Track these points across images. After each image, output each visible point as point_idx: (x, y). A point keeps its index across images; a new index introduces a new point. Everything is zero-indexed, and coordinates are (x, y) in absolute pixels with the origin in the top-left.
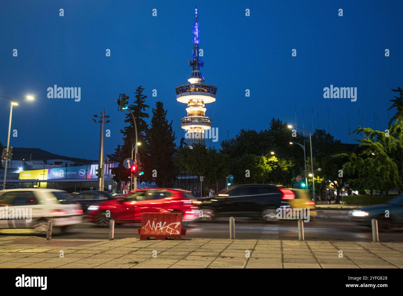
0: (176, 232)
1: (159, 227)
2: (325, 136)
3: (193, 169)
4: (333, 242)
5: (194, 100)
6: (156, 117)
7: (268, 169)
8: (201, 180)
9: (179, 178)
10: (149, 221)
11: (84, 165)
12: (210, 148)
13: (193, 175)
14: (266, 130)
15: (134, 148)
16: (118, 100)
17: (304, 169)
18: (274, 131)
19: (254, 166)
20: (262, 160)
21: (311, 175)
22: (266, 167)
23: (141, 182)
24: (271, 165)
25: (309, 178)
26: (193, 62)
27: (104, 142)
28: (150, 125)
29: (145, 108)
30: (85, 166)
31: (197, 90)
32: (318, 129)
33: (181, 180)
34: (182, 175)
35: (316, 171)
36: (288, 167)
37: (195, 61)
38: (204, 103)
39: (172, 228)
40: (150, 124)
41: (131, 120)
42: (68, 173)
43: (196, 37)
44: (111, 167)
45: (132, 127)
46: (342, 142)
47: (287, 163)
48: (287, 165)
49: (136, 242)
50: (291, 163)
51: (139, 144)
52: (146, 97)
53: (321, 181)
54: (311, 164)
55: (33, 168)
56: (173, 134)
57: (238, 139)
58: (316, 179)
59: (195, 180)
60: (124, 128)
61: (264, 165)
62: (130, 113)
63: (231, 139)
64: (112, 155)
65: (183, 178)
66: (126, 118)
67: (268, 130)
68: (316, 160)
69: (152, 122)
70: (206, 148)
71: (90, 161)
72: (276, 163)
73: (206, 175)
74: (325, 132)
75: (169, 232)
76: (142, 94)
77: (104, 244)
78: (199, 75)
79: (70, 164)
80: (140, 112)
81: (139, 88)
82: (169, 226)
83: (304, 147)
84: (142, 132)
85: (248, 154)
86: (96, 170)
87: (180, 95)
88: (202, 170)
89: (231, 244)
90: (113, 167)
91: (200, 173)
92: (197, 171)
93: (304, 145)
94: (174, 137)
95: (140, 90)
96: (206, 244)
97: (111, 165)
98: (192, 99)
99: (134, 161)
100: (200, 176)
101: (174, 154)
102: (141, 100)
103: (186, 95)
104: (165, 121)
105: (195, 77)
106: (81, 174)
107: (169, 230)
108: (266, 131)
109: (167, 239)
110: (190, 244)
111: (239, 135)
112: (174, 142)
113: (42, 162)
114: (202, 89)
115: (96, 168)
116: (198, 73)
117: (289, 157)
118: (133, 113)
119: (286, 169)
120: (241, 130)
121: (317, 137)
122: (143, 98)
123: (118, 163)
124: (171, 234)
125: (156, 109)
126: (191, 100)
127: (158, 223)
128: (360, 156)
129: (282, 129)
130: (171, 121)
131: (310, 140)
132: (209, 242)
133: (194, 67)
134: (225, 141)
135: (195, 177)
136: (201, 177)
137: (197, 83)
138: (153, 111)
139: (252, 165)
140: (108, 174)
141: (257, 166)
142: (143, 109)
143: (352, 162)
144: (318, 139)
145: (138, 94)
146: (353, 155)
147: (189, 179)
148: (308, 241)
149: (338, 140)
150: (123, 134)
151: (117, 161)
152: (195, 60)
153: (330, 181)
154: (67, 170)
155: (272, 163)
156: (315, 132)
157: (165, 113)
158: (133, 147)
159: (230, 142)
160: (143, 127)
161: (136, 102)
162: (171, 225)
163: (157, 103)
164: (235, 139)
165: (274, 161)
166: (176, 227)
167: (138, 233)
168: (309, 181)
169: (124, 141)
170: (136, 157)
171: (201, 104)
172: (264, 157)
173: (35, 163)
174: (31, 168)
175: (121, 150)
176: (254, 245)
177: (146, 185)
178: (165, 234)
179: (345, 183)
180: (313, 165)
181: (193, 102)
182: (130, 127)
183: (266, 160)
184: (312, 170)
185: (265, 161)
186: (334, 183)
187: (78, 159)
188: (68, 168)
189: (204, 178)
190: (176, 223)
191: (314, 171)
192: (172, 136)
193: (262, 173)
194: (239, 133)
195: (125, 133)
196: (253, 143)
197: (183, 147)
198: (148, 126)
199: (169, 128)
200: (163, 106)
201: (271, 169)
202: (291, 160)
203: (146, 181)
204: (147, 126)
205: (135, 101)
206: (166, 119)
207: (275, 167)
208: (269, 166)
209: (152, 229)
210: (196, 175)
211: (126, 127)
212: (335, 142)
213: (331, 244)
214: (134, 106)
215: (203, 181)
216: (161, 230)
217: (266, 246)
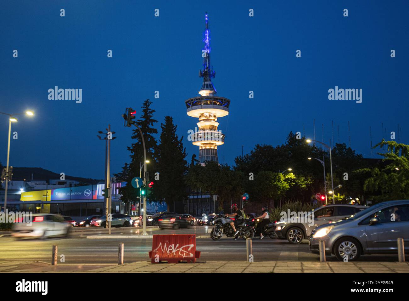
0: (190, 255)
1: (172, 249)
2: (345, 151)
3: (205, 187)
4: (356, 263)
5: (205, 114)
6: (165, 132)
7: (285, 187)
8: (214, 200)
9: (191, 197)
10: (161, 243)
11: (89, 185)
12: (222, 165)
13: (206, 194)
14: (283, 145)
15: (143, 166)
16: (125, 114)
17: (324, 186)
18: (291, 146)
19: (271, 183)
20: (279, 177)
21: (331, 192)
22: (283, 184)
23: (150, 202)
24: (288, 183)
25: (328, 195)
26: (204, 72)
27: (110, 160)
28: (158, 142)
29: (153, 123)
30: (91, 186)
31: (209, 103)
32: (338, 144)
33: (193, 199)
34: (194, 194)
35: (336, 188)
36: (306, 184)
37: (206, 72)
38: (217, 117)
39: (185, 251)
40: (159, 141)
41: (139, 136)
42: (73, 194)
43: (207, 45)
44: (118, 187)
45: (140, 143)
46: (363, 156)
47: (305, 180)
48: (305, 182)
49: (147, 266)
50: (310, 180)
51: (147, 162)
52: (154, 111)
53: (341, 199)
54: (331, 181)
55: (35, 188)
56: (183, 151)
57: (253, 155)
58: (336, 196)
59: (208, 199)
60: (132, 145)
61: (281, 182)
62: (137, 128)
63: (245, 155)
64: (119, 174)
65: (195, 197)
66: (133, 134)
67: (285, 145)
68: (337, 176)
69: (161, 138)
70: (219, 165)
71: (95, 180)
72: (294, 180)
73: (219, 193)
74: (346, 146)
75: (182, 255)
76: (150, 108)
77: (113, 268)
78: (210, 87)
79: (74, 183)
80: (148, 127)
81: (146, 101)
82: (182, 249)
83: (324, 163)
84: (151, 149)
85: (265, 171)
86: (103, 191)
87: (190, 108)
88: (215, 188)
89: (248, 266)
90: (120, 187)
91: (213, 191)
92: (210, 190)
93: (323, 161)
94: (184, 153)
95: (148, 104)
96: (221, 267)
97: (118, 184)
98: (204, 113)
99: (143, 180)
100: (214, 195)
101: (186, 172)
102: (148, 114)
103: (197, 109)
104: (175, 136)
105: (207, 89)
106: (86, 194)
107: (182, 253)
108: (283, 146)
109: (179, 262)
110: (206, 267)
111: (254, 150)
112: (185, 159)
113: (45, 182)
114: (214, 102)
115: (102, 188)
116: (210, 85)
117: (308, 173)
118: (141, 128)
119: (304, 186)
120: (256, 146)
121: (337, 151)
122: (151, 112)
123: (126, 183)
124: (184, 257)
125: (165, 124)
126: (202, 114)
127: (170, 246)
128: (383, 171)
129: (300, 144)
130: (182, 136)
131: (329, 155)
132: (225, 264)
133: (204, 79)
134: (239, 158)
135: (208, 196)
136: (214, 196)
137: (208, 95)
138: (162, 126)
139: (268, 182)
140: (115, 194)
141: (274, 184)
142: (151, 124)
143: (375, 178)
144: (338, 154)
145: (145, 109)
146: (376, 170)
147: (202, 199)
148: (329, 262)
149: (359, 155)
150: (130, 151)
151: (124, 180)
152: (205, 70)
153: (351, 198)
154: (71, 191)
155: (290, 180)
156: (335, 146)
157: (175, 129)
158: (142, 165)
159: (244, 158)
160: (151, 143)
161: (144, 117)
162: (184, 248)
163: (166, 118)
164: (250, 155)
165: (291, 178)
166: (189, 250)
167: (149, 256)
168: (330, 198)
169: (132, 159)
170: (144, 176)
171: (213, 118)
172: (281, 174)
173: (37, 183)
174: (32, 189)
175: (128, 169)
176: (273, 268)
177: (156, 205)
178: (177, 257)
179: (367, 200)
180: (334, 182)
181: (205, 116)
182: (137, 144)
183: (283, 177)
184: (332, 187)
185: (283, 178)
186: (356, 200)
187: (81, 178)
188: (72, 188)
189: (217, 197)
190: (189, 245)
191: (334, 188)
192: (183, 152)
193: (279, 191)
194: (255, 148)
195: (132, 151)
196: (269, 159)
197: (195, 165)
198: (157, 143)
199: (179, 145)
200: (172, 121)
201: (289, 187)
202: (310, 177)
203: (155, 201)
204: (156, 142)
205: (142, 116)
206: (176, 135)
207: (293, 185)
208: (287, 183)
209: (164, 252)
210: (209, 195)
211: (133, 144)
212: (356, 156)
213: (354, 264)
214: (142, 121)
215: (216, 200)
216: (173, 253)
217: (286, 268)
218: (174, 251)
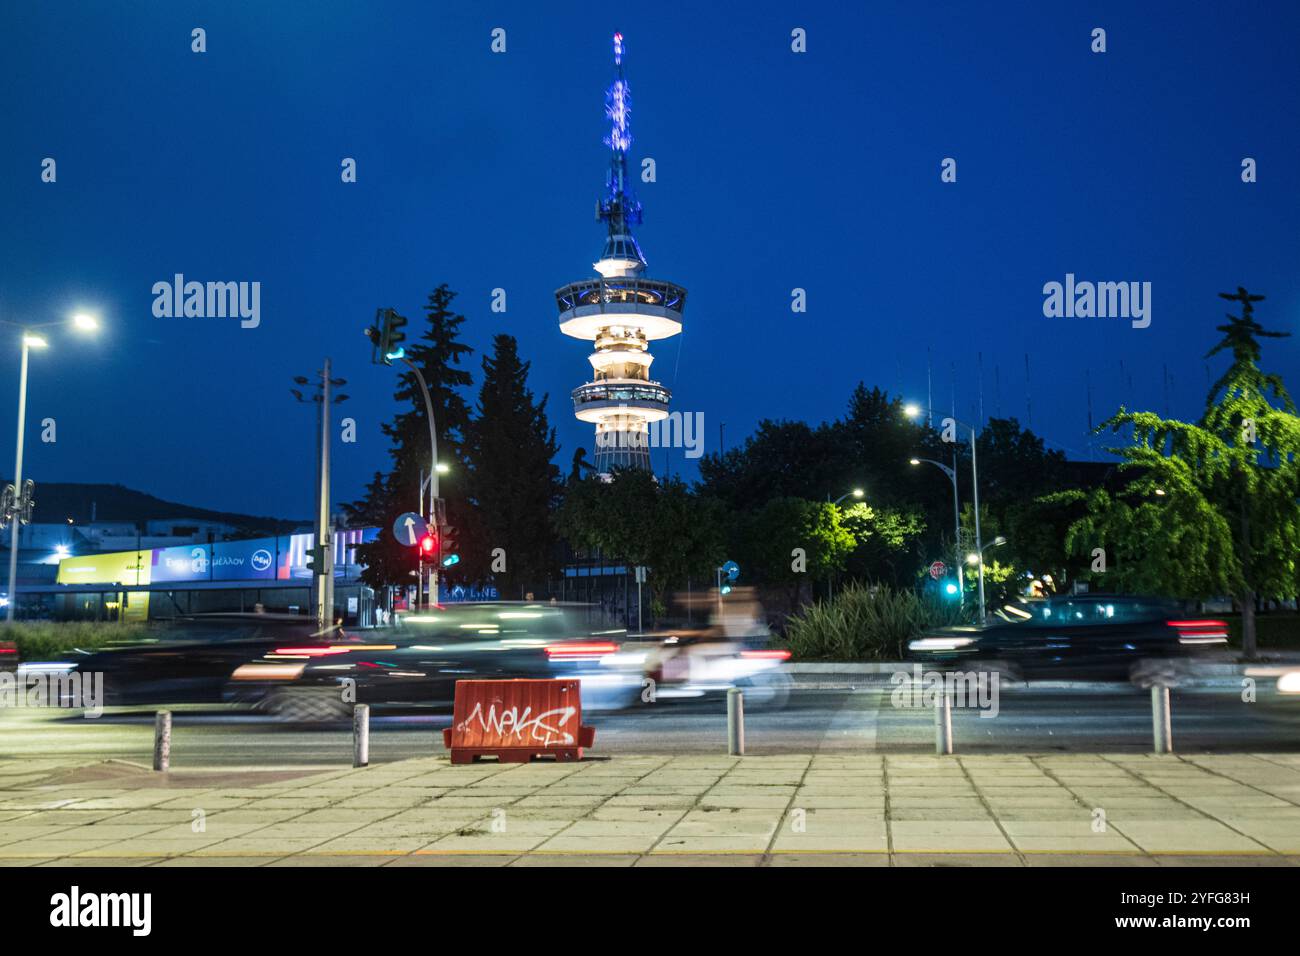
0: (564, 738)
1: (510, 723)
2: (1016, 440)
3: (614, 545)
4: (1037, 757)
5: (613, 331)
6: (494, 383)
7: (843, 542)
8: (638, 580)
9: (571, 573)
10: (478, 705)
11: (267, 536)
12: (666, 480)
13: (615, 563)
14: (838, 422)
15: (427, 481)
16: (373, 328)
17: (953, 540)
18: (861, 426)
19: (802, 534)
20: (827, 513)
21: (973, 558)
22: (837, 535)
23: (451, 588)
24: (853, 531)
25: (966, 568)
26: (609, 208)
27: (332, 465)
28: (475, 410)
29: (460, 355)
30: (272, 540)
31: (624, 298)
32: (997, 418)
33: (578, 579)
34: (579, 563)
35: (988, 546)
36: (904, 535)
37: (617, 205)
38: (648, 338)
39: (551, 726)
40: (478, 407)
41: (414, 393)
42: (217, 563)
43: (620, 128)
44: (353, 542)
45: (419, 414)
46: (1066, 455)
47: (901, 524)
48: (901, 530)
49: (438, 770)
50: (914, 522)
51: (441, 468)
52: (461, 319)
53: (1004, 577)
54: (973, 524)
55: (103, 547)
56: (549, 436)
57: (753, 450)
58: (988, 570)
59: (619, 579)
60: (394, 419)
61: (833, 528)
62: (412, 370)
63: (730, 451)
64: (356, 503)
65: (584, 572)
66: (398, 386)
67: (843, 421)
68: (990, 513)
69: (483, 398)
70: (655, 479)
71: (285, 521)
72: (868, 525)
73: (654, 562)
74: (1018, 427)
75: (542, 739)
76: (448, 309)
77: (337, 778)
78: (629, 251)
79: (222, 532)
80: (444, 367)
81: (438, 291)
82: (541, 721)
83: (954, 473)
84: (453, 431)
85: (785, 497)
86: (308, 553)
87: (569, 313)
88: (642, 548)
89: (730, 770)
90: (361, 542)
91: (636, 555)
92: (627, 552)
93: (952, 469)
94: (552, 444)
95: (443, 299)
96: (654, 773)
97: (354, 534)
98: (608, 327)
99: (429, 522)
100: (637, 565)
101: (554, 500)
102: (445, 329)
103: (588, 314)
104: (525, 394)
105: (619, 256)
106: (257, 564)
107: (541, 732)
108: (838, 424)
109: (533, 759)
110: (608, 773)
111: (755, 438)
112: (552, 462)
113: (132, 527)
114: (639, 293)
115: (305, 545)
116: (628, 245)
117: (908, 503)
118: (421, 370)
119: (898, 540)
120: (760, 423)
121: (993, 442)
122: (451, 323)
123: (377, 530)
124: (546, 743)
125: (495, 358)
126: (605, 330)
127: (507, 712)
128: (1122, 499)
129: (888, 419)
130: (544, 395)
131: (971, 452)
132: (665, 764)
133: (611, 225)
134: (710, 458)
135: (621, 570)
136: (638, 570)
137: (623, 274)
138: (485, 363)
139: (794, 528)
140: (344, 562)
141: (812, 534)
142: (452, 356)
143: (1099, 517)
144: (995, 448)
145: (434, 312)
146: (1100, 495)
147: (601, 577)
148: (962, 756)
149: (1054, 451)
150: (391, 437)
151: (373, 522)
152: (615, 201)
153: (1030, 576)
154: (213, 554)
155: (858, 524)
156: (986, 427)
157: (524, 371)
158: (425, 479)
159: (726, 460)
160: (452, 414)
161: (430, 336)
162: (546, 718)
163: (496, 340)
164: (744, 450)
165: (861, 519)
166: (562, 723)
167: (443, 742)
168: (969, 575)
169: (396, 459)
170: (432, 510)
171: (636, 342)
172: (833, 506)
173: (109, 531)
174: (95, 547)
175: (385, 489)
176: (801, 773)
177: (467, 595)
178: (527, 744)
179: (1075, 581)
180: (981, 529)
181: (613, 336)
182: (411, 417)
183: (838, 515)
184: (978, 542)
185: (836, 518)
186: (1043, 582)
187: (248, 517)
188: (214, 545)
189: (647, 572)
190: (561, 711)
191: (982, 545)
192: (546, 442)
193: (826, 554)
194: (756, 432)
195: (396, 436)
196: (796, 463)
197: (583, 478)
198: (471, 413)
199: (537, 419)
200: (515, 349)
201: (854, 543)
202: (915, 514)
203: (464, 585)
204: (468, 411)
205: (426, 332)
206: (526, 391)
207: (865, 537)
208: (849, 533)
209: (488, 730)
210: (623, 565)
211: (398, 417)
212: (1047, 456)
213: (1032, 762)
214: (424, 348)
215: (644, 580)
216: (515, 732)
217: (837, 773)
218: (517, 728)
